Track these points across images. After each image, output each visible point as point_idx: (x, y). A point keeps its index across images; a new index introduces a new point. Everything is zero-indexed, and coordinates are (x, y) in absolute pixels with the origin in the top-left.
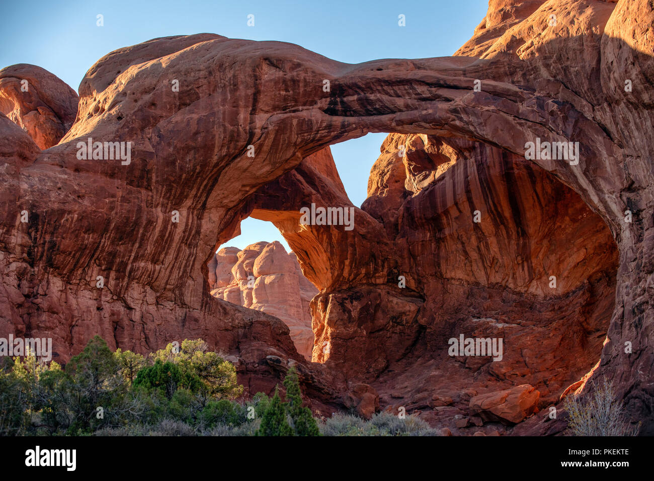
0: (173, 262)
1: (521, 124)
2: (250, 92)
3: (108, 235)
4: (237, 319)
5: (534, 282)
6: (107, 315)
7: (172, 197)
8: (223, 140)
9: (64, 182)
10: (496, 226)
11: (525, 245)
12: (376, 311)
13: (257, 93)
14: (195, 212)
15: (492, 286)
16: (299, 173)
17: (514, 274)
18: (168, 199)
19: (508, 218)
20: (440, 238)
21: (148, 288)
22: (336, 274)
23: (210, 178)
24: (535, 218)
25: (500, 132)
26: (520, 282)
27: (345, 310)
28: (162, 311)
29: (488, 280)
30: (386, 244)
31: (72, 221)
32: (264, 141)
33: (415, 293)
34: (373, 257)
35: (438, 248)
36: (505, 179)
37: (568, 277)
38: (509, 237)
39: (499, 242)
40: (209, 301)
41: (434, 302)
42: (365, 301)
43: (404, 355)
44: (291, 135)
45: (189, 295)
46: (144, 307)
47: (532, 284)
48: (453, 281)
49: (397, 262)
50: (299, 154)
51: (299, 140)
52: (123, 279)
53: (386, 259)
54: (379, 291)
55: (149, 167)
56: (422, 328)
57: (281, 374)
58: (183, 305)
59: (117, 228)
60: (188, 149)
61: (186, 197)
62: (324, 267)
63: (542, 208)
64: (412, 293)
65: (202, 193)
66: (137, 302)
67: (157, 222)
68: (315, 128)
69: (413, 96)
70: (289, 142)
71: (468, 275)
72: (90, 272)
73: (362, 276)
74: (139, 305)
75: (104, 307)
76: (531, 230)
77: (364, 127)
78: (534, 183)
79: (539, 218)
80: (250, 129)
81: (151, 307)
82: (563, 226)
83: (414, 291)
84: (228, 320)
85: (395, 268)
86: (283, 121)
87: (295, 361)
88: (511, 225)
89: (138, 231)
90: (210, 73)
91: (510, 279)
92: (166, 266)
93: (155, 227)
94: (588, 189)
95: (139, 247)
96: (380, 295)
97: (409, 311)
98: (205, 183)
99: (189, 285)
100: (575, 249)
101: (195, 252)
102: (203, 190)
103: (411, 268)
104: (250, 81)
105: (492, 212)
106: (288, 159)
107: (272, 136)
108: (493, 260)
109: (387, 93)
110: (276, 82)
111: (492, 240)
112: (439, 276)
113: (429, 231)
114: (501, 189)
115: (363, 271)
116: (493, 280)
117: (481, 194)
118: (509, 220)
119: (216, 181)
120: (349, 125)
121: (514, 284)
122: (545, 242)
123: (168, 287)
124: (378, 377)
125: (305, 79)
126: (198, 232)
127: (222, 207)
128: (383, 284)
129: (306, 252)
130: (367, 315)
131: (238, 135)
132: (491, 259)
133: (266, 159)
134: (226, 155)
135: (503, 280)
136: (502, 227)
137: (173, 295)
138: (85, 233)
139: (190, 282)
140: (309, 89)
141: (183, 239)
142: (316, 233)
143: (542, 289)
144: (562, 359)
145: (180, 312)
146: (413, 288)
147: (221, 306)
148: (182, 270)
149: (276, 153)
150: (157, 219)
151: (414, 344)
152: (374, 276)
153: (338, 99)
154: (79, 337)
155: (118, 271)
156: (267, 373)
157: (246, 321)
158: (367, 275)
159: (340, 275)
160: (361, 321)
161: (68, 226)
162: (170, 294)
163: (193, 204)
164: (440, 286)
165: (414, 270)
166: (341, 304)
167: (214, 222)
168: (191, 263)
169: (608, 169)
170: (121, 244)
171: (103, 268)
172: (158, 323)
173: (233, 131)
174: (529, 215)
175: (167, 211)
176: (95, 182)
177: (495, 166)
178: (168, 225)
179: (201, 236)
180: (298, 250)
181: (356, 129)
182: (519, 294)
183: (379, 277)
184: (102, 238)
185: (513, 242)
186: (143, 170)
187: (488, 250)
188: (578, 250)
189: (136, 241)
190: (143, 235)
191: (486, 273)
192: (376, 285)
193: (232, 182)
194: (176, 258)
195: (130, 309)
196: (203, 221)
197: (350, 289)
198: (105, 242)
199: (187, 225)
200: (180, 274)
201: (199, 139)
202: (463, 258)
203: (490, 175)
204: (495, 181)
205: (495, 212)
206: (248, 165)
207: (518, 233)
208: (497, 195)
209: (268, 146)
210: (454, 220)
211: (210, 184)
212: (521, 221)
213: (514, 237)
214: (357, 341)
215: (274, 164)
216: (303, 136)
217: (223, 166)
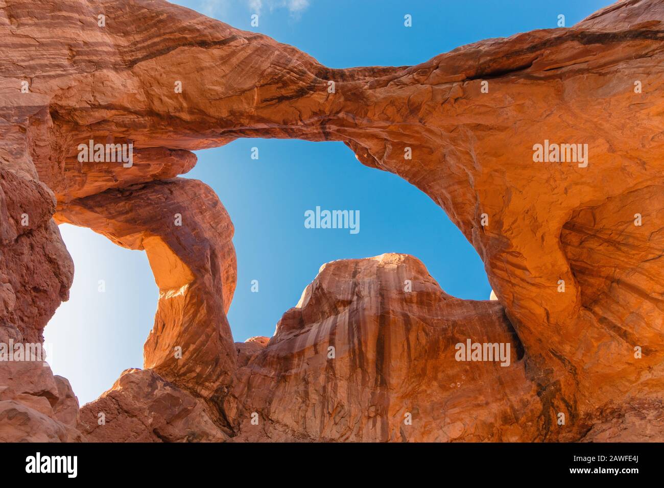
10: (353, 368)
11: (382, 395)
12: (178, 416)
15: (324, 442)
19: (370, 361)
20: (284, 377)
23: (165, 40)
24: (401, 370)
27: (152, 384)
29: (321, 432)
30: (232, 362)
32: (240, 51)
34: (217, 362)
35: (277, 387)
36: (379, 320)
38: (364, 384)
39: (349, 388)
44: (266, 61)
49: (232, 382)
51: (269, 70)
54: (197, 402)
62: (168, 343)
63: (410, 361)
65: (144, 48)
70: (260, 67)
71: (297, 422)
73: (194, 375)
76: (394, 381)
78: (408, 330)
79: (404, 371)
80: (235, 36)
82: (429, 392)
83: (229, 425)
85: (227, 387)
88: (371, 369)
91: (353, 436)
96: (195, 404)
98: (155, 40)
100: (447, 420)
101: (70, 72)
102: (148, 46)
103: (241, 395)
105: (354, 351)
107: (250, 52)
108: (337, 407)
111: (343, 385)
112: (265, 415)
113: (276, 370)
114: (372, 330)
115: (198, 370)
116: (328, 434)
117: (347, 335)
118: (370, 365)
119: (168, 50)
122: (407, 402)
126: (98, 66)
128: (205, 398)
129: (164, 325)
131: (223, 31)
132: (336, 404)
134: (198, 31)
136: (359, 370)
142: (188, 299)
146: (230, 420)
152: (203, 384)
158: (199, 376)
160: (157, 406)
163: (124, 47)
164: (260, 426)
165: (243, 399)
167: (124, 87)
174: (394, 364)
177: (371, 309)
180: (159, 320)
183: (207, 388)
185: (367, 390)
187: (335, 393)
191: (322, 422)
192: (198, 395)
196: (115, 72)
199: (97, 44)
202: (300, 400)
203: (363, 315)
204: (368, 320)
205: (357, 351)
206: (208, 64)
207: (376, 380)
208: (366, 334)
209: (238, 59)
210: (306, 361)
211: (160, 47)
212: (382, 367)
213: (370, 384)
214: (132, 422)
215: (228, 87)
216: (276, 68)
217: (186, 39)
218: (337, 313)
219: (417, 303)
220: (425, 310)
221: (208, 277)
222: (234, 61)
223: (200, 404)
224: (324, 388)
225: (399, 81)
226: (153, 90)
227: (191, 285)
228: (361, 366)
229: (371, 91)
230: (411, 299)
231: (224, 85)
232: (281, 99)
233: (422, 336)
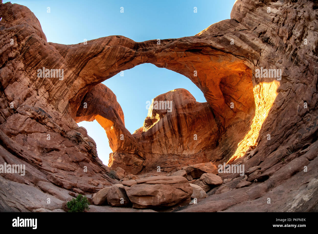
5: (185, 151)
8: (94, 47)
10: (172, 135)
11: (181, 140)
12: (130, 160)
14: (75, 75)
15: (169, 155)
16: (114, 113)
17: (177, 149)
18: (68, 63)
19: (177, 131)
20: (152, 142)
22: (119, 146)
23: (84, 61)
24: (185, 131)
26: (179, 152)
27: (120, 156)
29: (167, 153)
30: (136, 142)
32: (107, 52)
33: (142, 159)
34: (131, 144)
35: (151, 145)
36: (177, 118)
37: (196, 149)
38: (176, 138)
39: (172, 140)
41: (149, 160)
42: (126, 156)
43: (137, 174)
44: (116, 52)
45: (60, 105)
47: (184, 152)
48: (155, 154)
49: (138, 148)
51: (119, 55)
53: (135, 146)
56: (144, 167)
58: (57, 109)
60: (82, 48)
61: (74, 66)
62: (116, 144)
63: (188, 127)
65: (80, 67)
68: (126, 51)
70: (115, 56)
71: (160, 152)
73: (127, 149)
76: (184, 135)
78: (186, 119)
80: (104, 47)
82: (193, 134)
85: (137, 150)
88: (177, 133)
91: (176, 151)
92: (57, 87)
96: (131, 156)
98: (82, 63)
101: (68, 89)
102: (80, 66)
103: (142, 150)
105: (171, 130)
107: (110, 52)
110: (118, 39)
111: (170, 140)
112: (151, 153)
113: (149, 140)
114: (175, 121)
115: (127, 148)
116: (169, 152)
117: (168, 125)
119: (86, 64)
120: (138, 53)
121: (177, 153)
122: (188, 139)
123: (54, 97)
125: (127, 40)
126: (72, 82)
127: (85, 80)
128: (133, 154)
129: (111, 139)
130: (126, 160)
131: (99, 48)
132: (170, 145)
133: (105, 63)
134: (92, 53)
135: (173, 152)
136: (174, 135)
137: (55, 103)
139: (62, 101)
141: (66, 81)
142: (115, 130)
143: (187, 153)
146: (142, 157)
148: (61, 93)
149: (109, 60)
151: (141, 172)
152: (130, 151)
158: (128, 149)
160: (124, 160)
163: (75, 70)
164: (151, 156)
165: (143, 151)
166: (119, 154)
167: (79, 83)
168: (66, 93)
174: (183, 130)
177: (173, 115)
179: (73, 85)
180: (109, 138)
182: (179, 155)
183: (132, 151)
187: (169, 142)
188: (199, 140)
191: (167, 150)
192: (131, 154)
193: (91, 69)
194: (61, 86)
196: (76, 80)
197: (123, 153)
199: (70, 76)
200: (60, 95)
202: (159, 147)
203: (172, 117)
204: (173, 119)
205: (172, 129)
206: (98, 62)
207: (179, 136)
208: (174, 124)
209: (107, 55)
210: (157, 136)
212: (180, 132)
213: (178, 137)
214: (122, 165)
215: (107, 66)
216: (121, 54)
217: (90, 57)
218: (163, 117)
219: (187, 108)
220: (190, 110)
221: (117, 120)
222: (106, 56)
223: (133, 156)
224: (165, 142)
225: (165, 51)
226: (86, 78)
227: (114, 126)
228: (174, 133)
229: (156, 54)
230: (185, 107)
231: (105, 66)
232: (125, 63)
233: (190, 119)
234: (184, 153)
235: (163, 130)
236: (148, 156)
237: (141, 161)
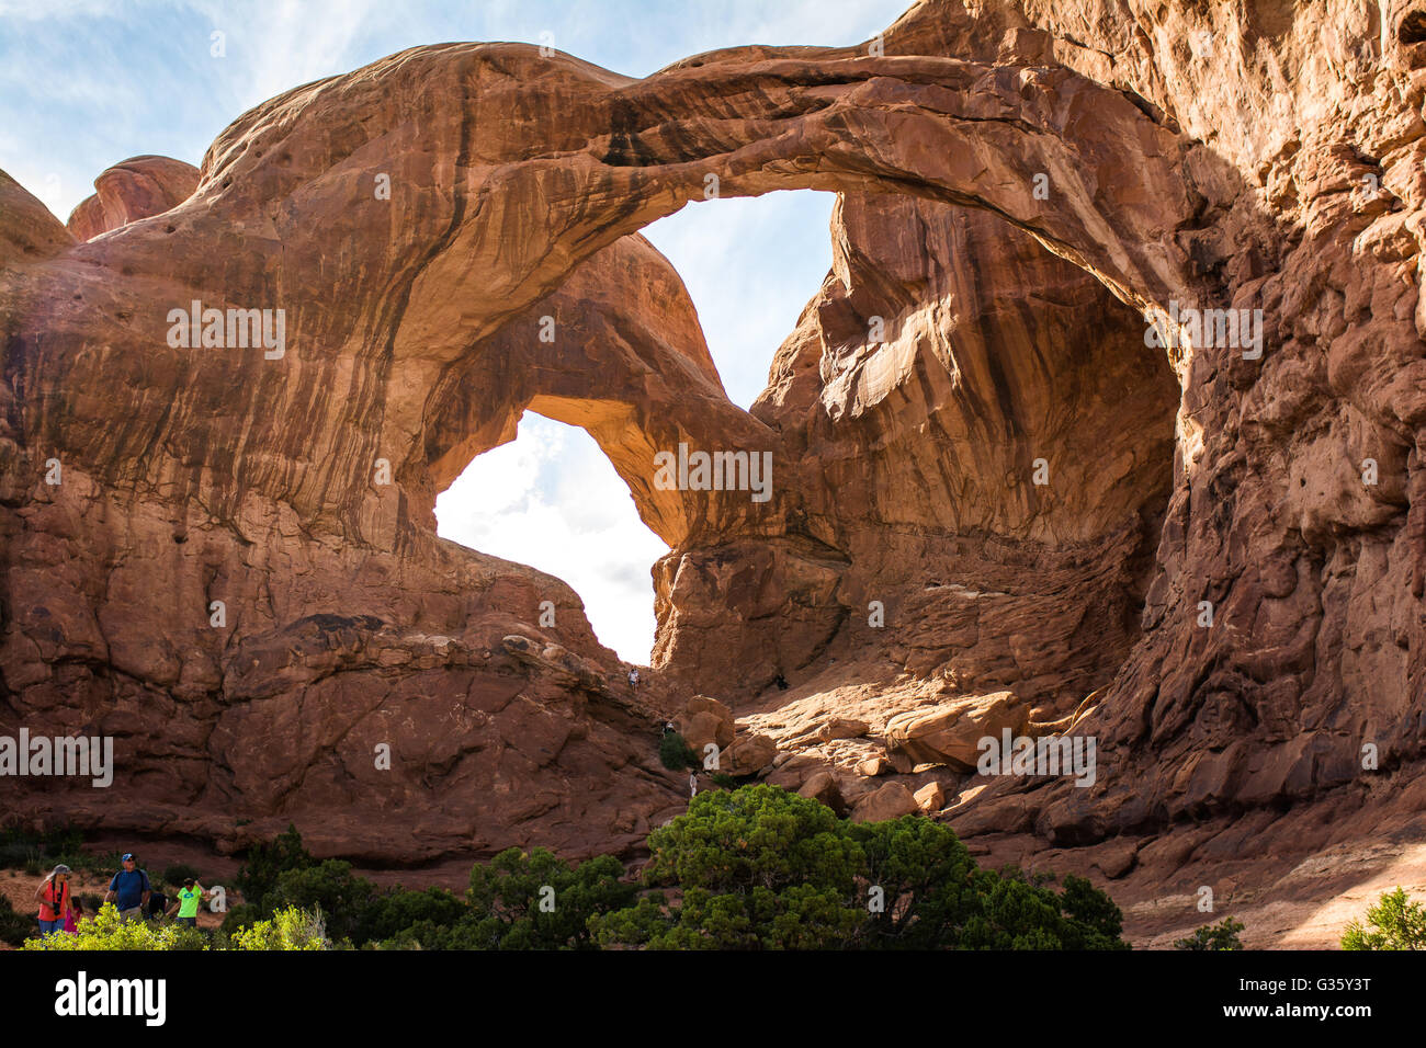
0: (332, 456)
1: (965, 131)
2: (456, 120)
3: (186, 394)
4: (469, 572)
5: (1040, 520)
6: (192, 551)
7: (319, 331)
8: (406, 213)
9: (93, 287)
10: (969, 420)
11: (1020, 449)
12: (763, 582)
13: (468, 124)
14: (373, 364)
15: (966, 532)
16: (622, 336)
17: (1002, 506)
18: (312, 332)
19: (990, 403)
20: (875, 452)
21: (284, 507)
22: (694, 516)
23: (391, 293)
24: (1038, 400)
25: (923, 150)
26: (1014, 522)
27: (706, 577)
28: (316, 552)
29: (958, 522)
30: (784, 466)
31: (99, 358)
32: (487, 217)
33: (837, 553)
35: (874, 471)
36: (980, 329)
37: (1101, 508)
38: (992, 439)
39: (974, 450)
40: (411, 538)
41: (866, 565)
42: (742, 565)
43: (812, 659)
44: (535, 204)
45: (370, 522)
46: (275, 541)
47: (1036, 524)
48: (898, 527)
49: (802, 497)
50: (561, 249)
51: (554, 215)
52: (229, 484)
53: (784, 491)
54: (772, 548)
55: (268, 269)
56: (843, 611)
57: (532, 671)
58: (360, 542)
59: (203, 381)
60: (340, 232)
61: (350, 331)
62: (673, 504)
63: (1050, 381)
64: (832, 553)
65: (380, 325)
66: (260, 530)
67: (288, 375)
68: (580, 188)
69: (764, 112)
70: (536, 220)
71: (924, 515)
72: (155, 467)
73: (741, 520)
74: (264, 537)
75: (189, 536)
76: (1031, 423)
77: (676, 185)
78: (1032, 332)
79: (1045, 401)
80: (456, 192)
81: (288, 541)
82: (1090, 414)
83: (833, 548)
84: (450, 575)
85: (799, 508)
86: (518, 174)
87: (556, 647)
88: (995, 415)
89: (250, 391)
90: (387, 92)
91: (996, 517)
92: (318, 463)
93: (284, 387)
94: (1105, 243)
95: (256, 423)
96: (772, 554)
97: (822, 582)
98: (382, 303)
99: (369, 505)
100: (1113, 455)
101: (376, 440)
102: (382, 319)
103: (827, 507)
104: (456, 100)
106: (542, 259)
107: (501, 207)
108: (966, 483)
109: (716, 114)
110: (505, 101)
111: (963, 447)
112: (875, 520)
113: (858, 439)
114: (974, 348)
115: (743, 512)
116: (967, 521)
118: (992, 408)
119: (404, 301)
120: (646, 180)
121: (1004, 526)
123: (326, 505)
124: (758, 694)
125: (558, 93)
126: (380, 403)
127: (431, 358)
128: (779, 537)
129: (643, 480)
130: (748, 587)
131: (435, 205)
132: (962, 483)
133: (497, 259)
134: (414, 245)
135: (985, 518)
136: (979, 421)
137: (340, 523)
138: (133, 383)
139: (371, 498)
140: (568, 114)
141: (349, 414)
142: (652, 441)
143: (1055, 533)
144: (1084, 651)
145: (353, 556)
146: (831, 542)
147: (439, 548)
148: (352, 473)
149: (514, 242)
150: (288, 370)
151: (829, 640)
152: (761, 522)
153: (628, 137)
154: (124, 588)
155: (215, 468)
156: (508, 670)
157: (486, 577)
159: (702, 519)
160: (733, 598)
161: (91, 368)
162: (333, 521)
163: (365, 346)
164: (877, 537)
165: (832, 511)
166: (700, 567)
167: (413, 386)
168: (371, 462)
169: (1148, 187)
170: (217, 415)
171: (184, 460)
172: (298, 570)
173: (422, 197)
174: (1027, 395)
175: (313, 356)
176: (159, 291)
178: (313, 382)
179: (387, 411)
180: (627, 474)
181: (659, 189)
182: (1013, 542)
184: (173, 399)
185: (999, 448)
186: (258, 274)
187: (956, 465)
188: (1120, 453)
189: (247, 409)
190: (262, 400)
191: (955, 509)
192: (767, 538)
193: (440, 307)
194: (337, 450)
195: (247, 543)
196: (391, 384)
197: (722, 544)
198: (180, 409)
199: (354, 386)
200: (350, 482)
201: (361, 213)
202: (915, 485)
204: (963, 335)
205: (965, 393)
206: (462, 268)
207: (1008, 429)
208: (968, 358)
209: (495, 229)
210: (897, 417)
211: (394, 306)
212: (1011, 407)
213: (1000, 438)
214: (723, 631)
215: (516, 268)
216: (560, 206)
217: (412, 268)
222: (492, 234)
223: (777, 548)
224: (939, 462)
226: (434, 349)
227: (640, 420)
228: (980, 414)
230: (1028, 253)
231: (503, 270)
232: (602, 229)
233: (1056, 330)
234: (1036, 534)
235: (918, 385)
236: (862, 539)
237: (826, 575)
